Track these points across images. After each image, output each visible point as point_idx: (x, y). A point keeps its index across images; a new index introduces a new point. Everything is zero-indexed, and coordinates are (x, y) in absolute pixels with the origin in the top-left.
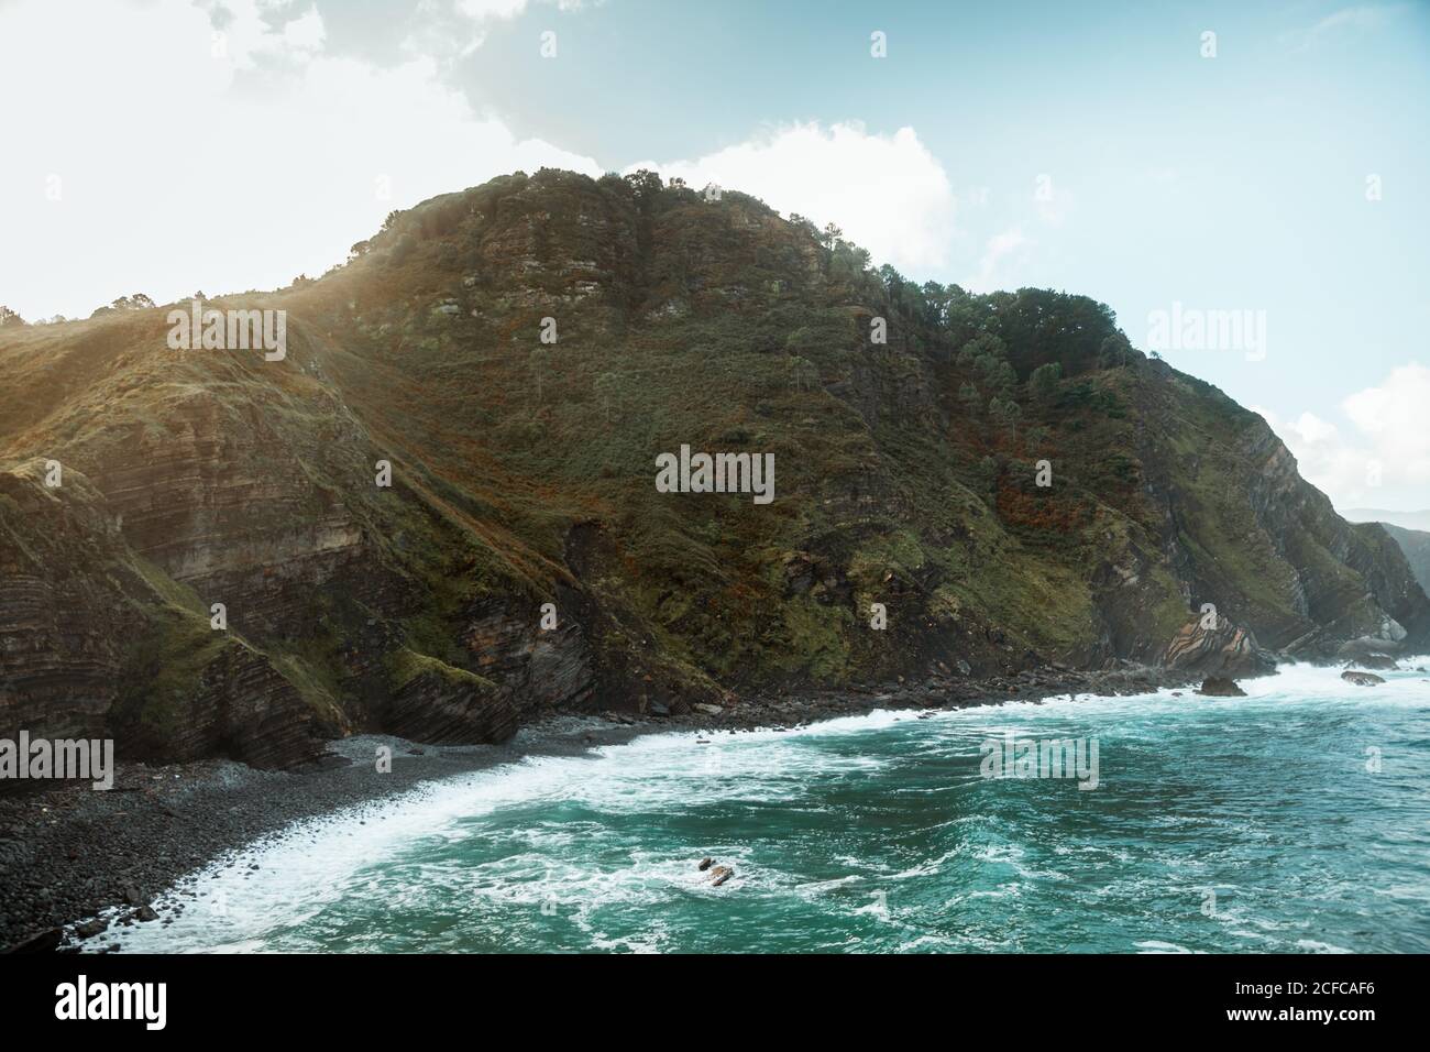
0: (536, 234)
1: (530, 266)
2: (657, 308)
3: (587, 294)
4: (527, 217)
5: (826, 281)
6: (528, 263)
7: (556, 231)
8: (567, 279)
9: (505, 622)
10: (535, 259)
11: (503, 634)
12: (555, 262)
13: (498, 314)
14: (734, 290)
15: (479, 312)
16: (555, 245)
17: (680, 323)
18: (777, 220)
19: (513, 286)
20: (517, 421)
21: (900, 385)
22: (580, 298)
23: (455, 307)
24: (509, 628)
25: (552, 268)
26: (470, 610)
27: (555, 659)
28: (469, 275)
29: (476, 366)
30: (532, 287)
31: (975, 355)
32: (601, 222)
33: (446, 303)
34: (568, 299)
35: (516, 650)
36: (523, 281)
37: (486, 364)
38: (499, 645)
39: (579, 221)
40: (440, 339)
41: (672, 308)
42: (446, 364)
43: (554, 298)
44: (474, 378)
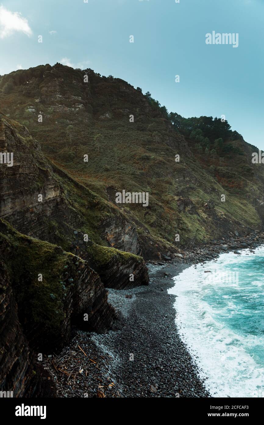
0: (59, 86)
1: (59, 97)
2: (103, 114)
3: (80, 108)
4: (56, 79)
5: (151, 109)
6: (58, 96)
7: (66, 85)
8: (72, 103)
9: (116, 228)
10: (60, 94)
11: (116, 233)
12: (67, 96)
13: (49, 114)
14: (125, 110)
15: (42, 112)
16: (66, 90)
17: (110, 120)
18: (133, 89)
19: (53, 103)
20: (65, 151)
21: (180, 143)
22: (77, 109)
23: (34, 110)
24: (117, 230)
25: (66, 98)
26: (104, 224)
27: (130, 241)
28: (37, 99)
29: (45, 131)
30: (60, 104)
31: (196, 135)
32: (80, 84)
33: (30, 108)
34: (73, 109)
35: (120, 239)
36: (57, 102)
37: (48, 131)
38: (115, 237)
39: (73, 83)
40: (29, 121)
41: (107, 115)
42: (34, 130)
43: (69, 108)
44: (45, 136)
